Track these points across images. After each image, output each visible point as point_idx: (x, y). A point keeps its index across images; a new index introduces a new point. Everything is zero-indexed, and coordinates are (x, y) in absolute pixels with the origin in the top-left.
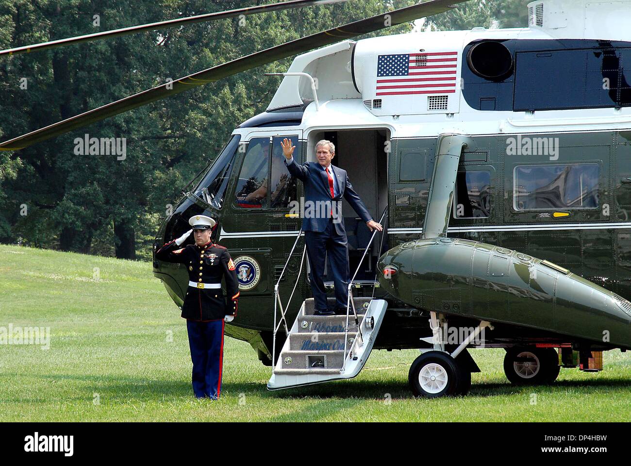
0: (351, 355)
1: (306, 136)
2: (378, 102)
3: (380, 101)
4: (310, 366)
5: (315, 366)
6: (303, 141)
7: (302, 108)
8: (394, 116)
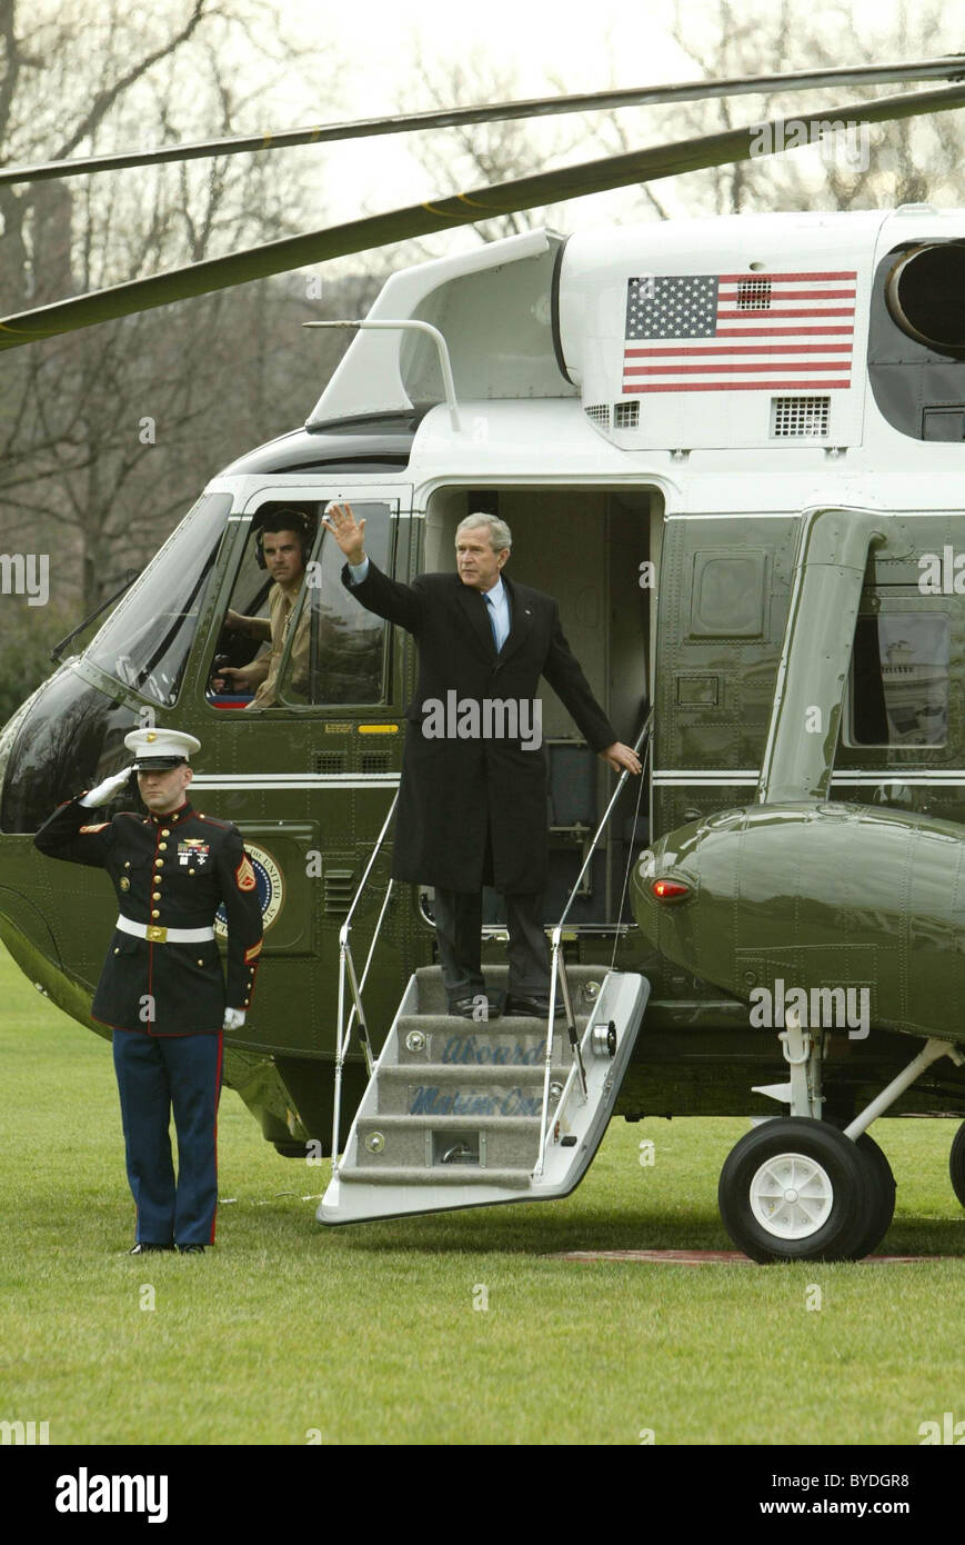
0: (556, 1131)
1: (421, 503)
2: (627, 410)
3: (634, 406)
4: (438, 1158)
5: (451, 1160)
6: (414, 515)
7: (409, 421)
8: (673, 452)
